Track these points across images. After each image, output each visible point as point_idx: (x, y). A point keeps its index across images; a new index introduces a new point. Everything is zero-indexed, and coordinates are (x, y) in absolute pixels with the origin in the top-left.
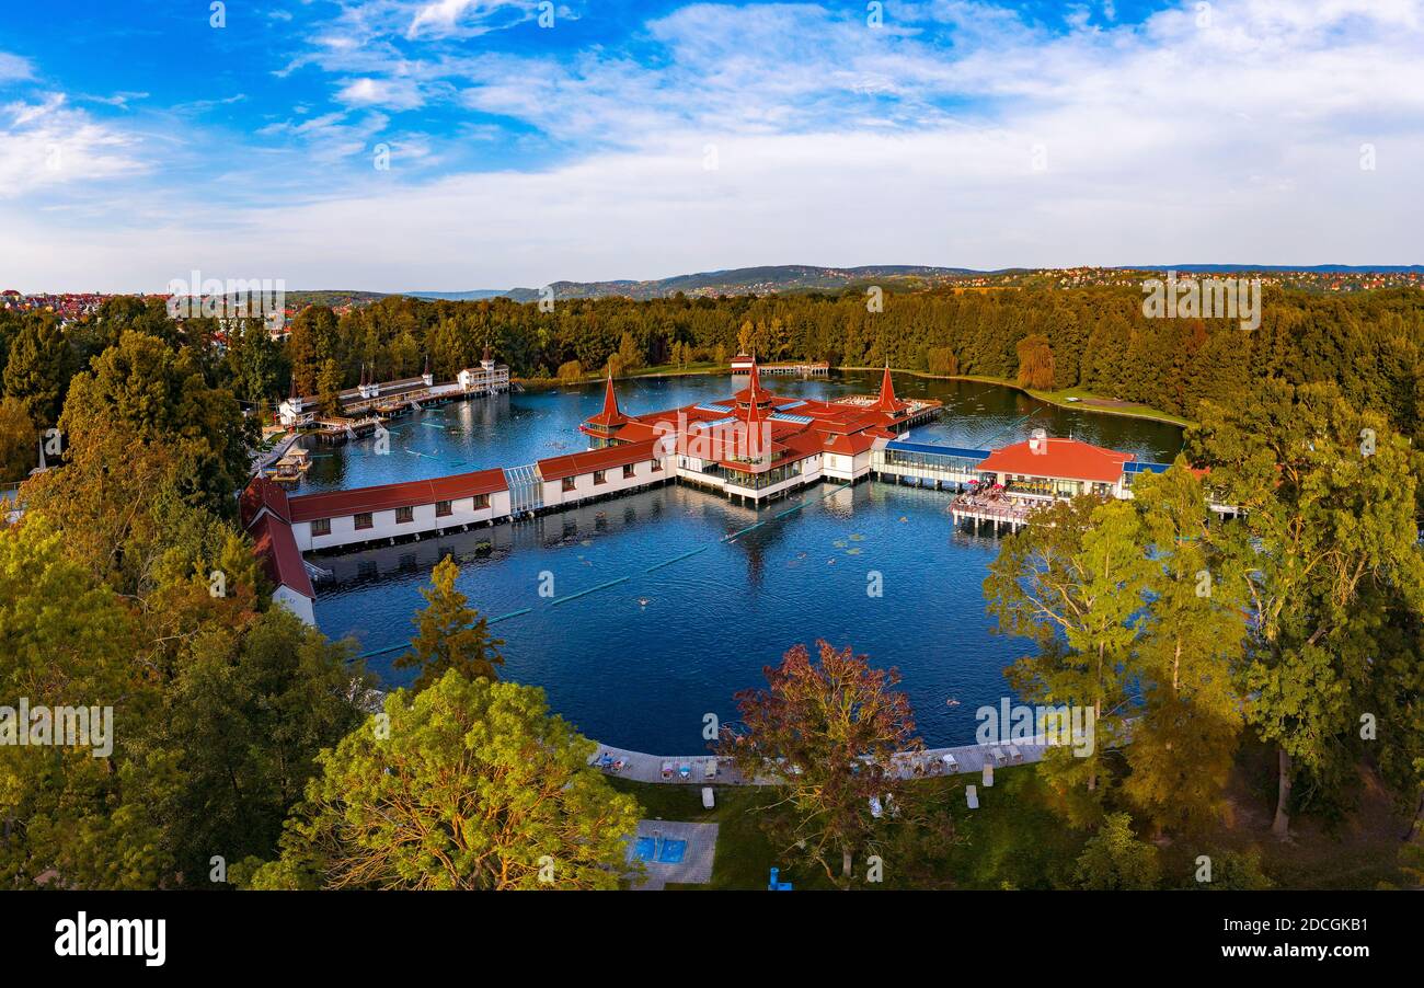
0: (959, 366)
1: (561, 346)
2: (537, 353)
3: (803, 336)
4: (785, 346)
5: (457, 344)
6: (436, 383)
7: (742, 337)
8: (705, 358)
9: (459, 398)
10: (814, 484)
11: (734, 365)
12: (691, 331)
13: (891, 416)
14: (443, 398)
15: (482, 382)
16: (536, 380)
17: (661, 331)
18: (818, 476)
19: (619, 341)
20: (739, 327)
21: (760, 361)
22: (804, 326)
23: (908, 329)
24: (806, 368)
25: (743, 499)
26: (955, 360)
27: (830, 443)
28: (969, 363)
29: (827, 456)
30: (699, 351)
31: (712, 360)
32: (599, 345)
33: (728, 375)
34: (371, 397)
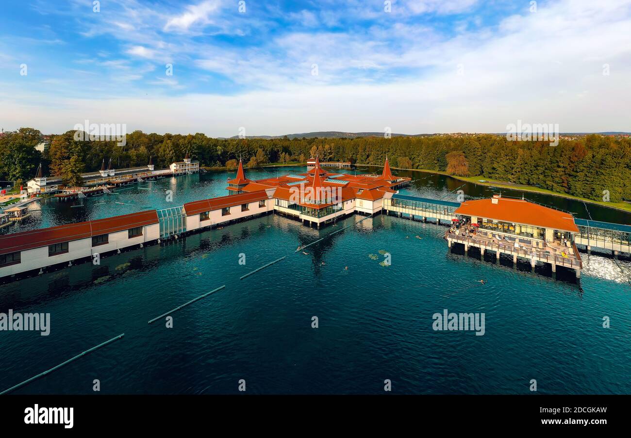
0: (413, 165)
1: (228, 154)
2: (217, 156)
3: (339, 152)
4: (331, 156)
5: (171, 152)
6: (155, 169)
7: (312, 152)
8: (295, 160)
9: (170, 176)
10: (351, 215)
11: (308, 162)
12: (290, 149)
13: (390, 182)
14: (159, 176)
15: (184, 168)
16: (214, 168)
17: (276, 149)
18: (352, 211)
19: (257, 152)
20: (311, 148)
21: (320, 161)
22: (339, 148)
23: (387, 150)
24: (340, 164)
25: (311, 223)
26: (411, 162)
27: (359, 193)
28: (417, 164)
29: (358, 201)
30: (293, 157)
31: (298, 161)
32: (247, 154)
33: (305, 166)
34: (109, 176)
